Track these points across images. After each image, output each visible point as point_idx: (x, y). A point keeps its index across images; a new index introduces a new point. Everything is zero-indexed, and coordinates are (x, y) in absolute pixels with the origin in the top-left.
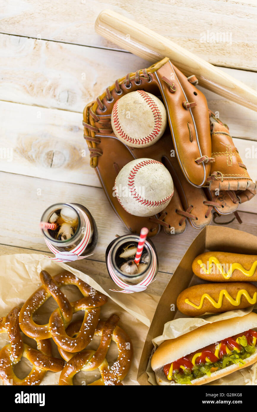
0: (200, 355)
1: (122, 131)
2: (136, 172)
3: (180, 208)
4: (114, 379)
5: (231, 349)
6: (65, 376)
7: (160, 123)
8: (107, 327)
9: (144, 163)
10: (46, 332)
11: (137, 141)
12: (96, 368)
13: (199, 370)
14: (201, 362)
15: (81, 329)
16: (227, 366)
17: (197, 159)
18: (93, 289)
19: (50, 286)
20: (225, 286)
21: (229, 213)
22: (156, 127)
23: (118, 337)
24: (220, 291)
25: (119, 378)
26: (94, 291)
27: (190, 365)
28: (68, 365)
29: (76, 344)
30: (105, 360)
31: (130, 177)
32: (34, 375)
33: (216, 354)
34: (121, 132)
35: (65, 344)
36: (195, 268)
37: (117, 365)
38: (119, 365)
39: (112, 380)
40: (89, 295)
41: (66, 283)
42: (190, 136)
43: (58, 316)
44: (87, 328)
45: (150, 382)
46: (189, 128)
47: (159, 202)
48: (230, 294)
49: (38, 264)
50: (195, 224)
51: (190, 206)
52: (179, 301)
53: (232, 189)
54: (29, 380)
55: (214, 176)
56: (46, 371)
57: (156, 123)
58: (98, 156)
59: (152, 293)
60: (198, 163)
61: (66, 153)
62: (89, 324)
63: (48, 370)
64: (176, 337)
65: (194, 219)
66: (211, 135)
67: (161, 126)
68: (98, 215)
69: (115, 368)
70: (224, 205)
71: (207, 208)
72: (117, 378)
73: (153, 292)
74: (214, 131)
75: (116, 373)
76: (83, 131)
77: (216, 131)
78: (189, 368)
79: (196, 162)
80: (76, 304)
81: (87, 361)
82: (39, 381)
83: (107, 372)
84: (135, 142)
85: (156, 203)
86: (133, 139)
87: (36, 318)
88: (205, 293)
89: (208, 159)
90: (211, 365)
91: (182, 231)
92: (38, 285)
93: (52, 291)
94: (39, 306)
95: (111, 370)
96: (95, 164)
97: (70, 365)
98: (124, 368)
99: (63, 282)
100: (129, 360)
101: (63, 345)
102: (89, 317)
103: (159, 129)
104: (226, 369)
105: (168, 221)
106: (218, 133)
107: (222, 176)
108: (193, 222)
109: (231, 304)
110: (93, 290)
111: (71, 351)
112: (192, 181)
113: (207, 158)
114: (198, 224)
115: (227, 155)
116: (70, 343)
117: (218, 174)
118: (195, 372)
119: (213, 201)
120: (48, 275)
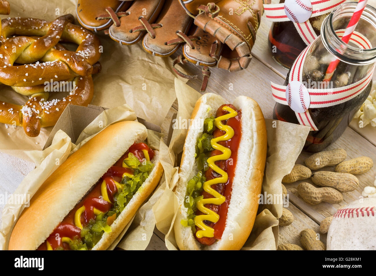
4: (36, 110)
37: (53, 102)
38: (56, 103)
70: (196, 48)
71: (175, 38)
72: (41, 112)
75: (45, 107)
115: (244, 5)
117: (215, 8)
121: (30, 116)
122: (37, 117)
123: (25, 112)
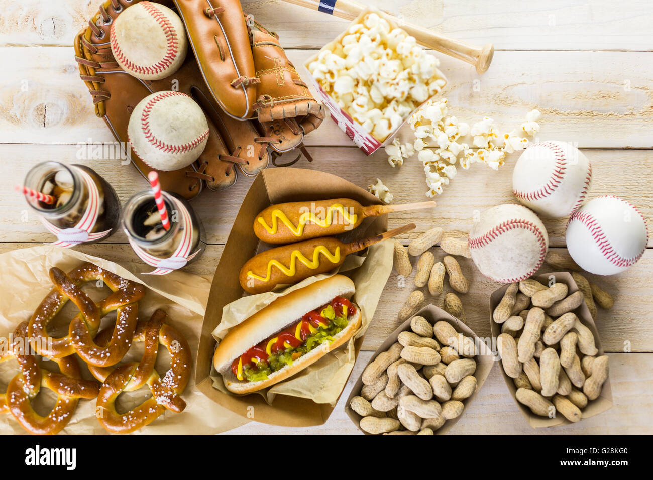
0: (275, 340)
1: (126, 59)
2: (150, 110)
3: (224, 152)
4: (168, 393)
5: (315, 326)
6: (102, 402)
7: (174, 41)
8: (150, 327)
9: (159, 97)
10: (66, 346)
11: (148, 71)
12: (144, 384)
13: (278, 361)
14: (279, 350)
15: (113, 335)
16: (313, 348)
17: (233, 82)
18: (123, 279)
19: (64, 285)
20: (298, 245)
21: (290, 149)
22: (170, 46)
23: (166, 338)
24: (291, 253)
25: (175, 391)
26: (125, 283)
27: (264, 356)
28: (104, 385)
29: (108, 355)
30: (154, 371)
31: (144, 118)
32: (60, 407)
33: (297, 336)
34: (124, 61)
35: (94, 356)
36: (257, 230)
37: (170, 374)
38: (172, 374)
39: (166, 394)
40: (120, 289)
41: (87, 279)
42: (220, 53)
43: (80, 322)
44: (121, 331)
45: (217, 387)
46: (217, 42)
47: (188, 145)
48: (304, 254)
49: (45, 259)
50: (247, 170)
51: (237, 147)
52: (241, 277)
53: (289, 116)
54: (54, 415)
55: (260, 102)
56: (75, 399)
57: (169, 42)
58: (105, 101)
59: (207, 274)
60: (236, 87)
61: (63, 104)
62: (123, 326)
63: (79, 396)
64: (240, 322)
65: (244, 163)
66: (252, 47)
67: (178, 45)
68: (119, 181)
69: (168, 379)
70: (282, 140)
71: (260, 147)
72: (172, 391)
73: (209, 272)
74: (255, 43)
75: (170, 384)
76: (79, 70)
77: (257, 42)
78: (263, 360)
79: (233, 86)
80: (103, 304)
81: (130, 375)
82: (68, 413)
83: (157, 386)
84: (146, 72)
85: (183, 148)
86: (143, 68)
87: (54, 333)
88: (272, 259)
89: (248, 79)
90: (292, 351)
91: (230, 182)
92: (51, 289)
93: (68, 291)
94: (54, 314)
95: (163, 382)
96: (103, 112)
97: (107, 385)
98: (179, 377)
99: (82, 277)
100: (185, 366)
101: (92, 358)
102: (122, 317)
103: (174, 49)
104: (312, 353)
105: (210, 172)
106: (260, 45)
107: (272, 101)
108: (243, 168)
109: (308, 268)
110: (125, 281)
111: (103, 364)
112: (230, 113)
113: (247, 77)
114: (249, 169)
115: (276, 71)
116: (101, 354)
117: (266, 98)
118: (272, 363)
119: (267, 137)
120: (61, 272)
121: (169, 401)
122: (174, 397)
123: (162, 402)
